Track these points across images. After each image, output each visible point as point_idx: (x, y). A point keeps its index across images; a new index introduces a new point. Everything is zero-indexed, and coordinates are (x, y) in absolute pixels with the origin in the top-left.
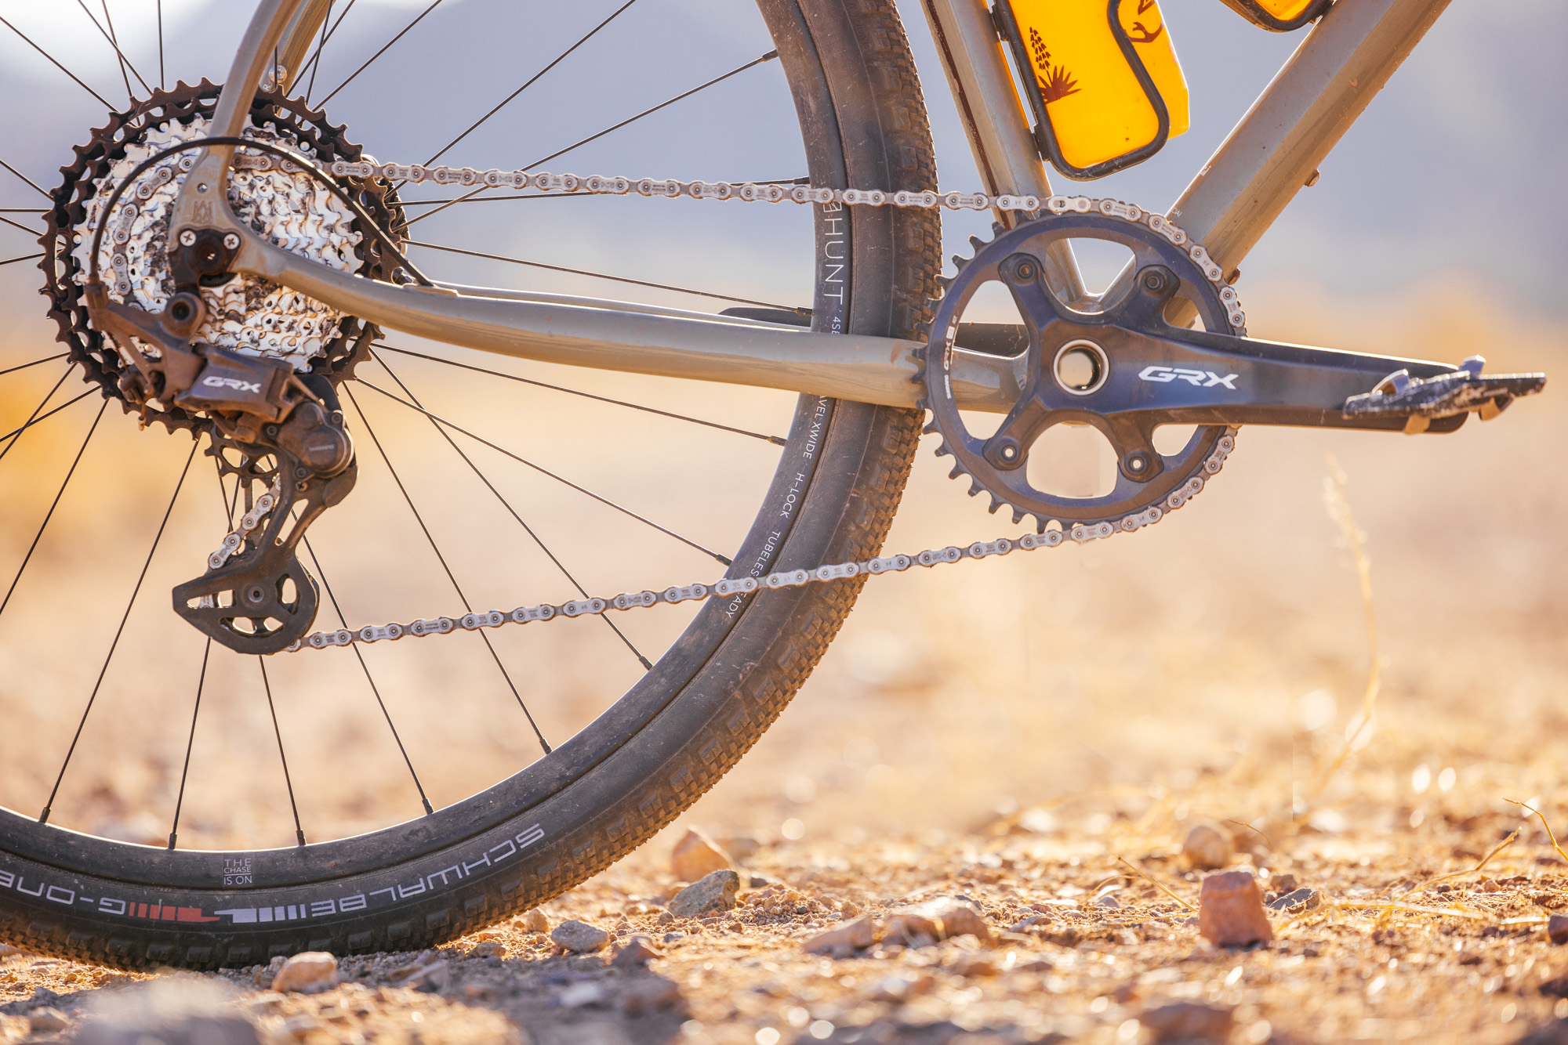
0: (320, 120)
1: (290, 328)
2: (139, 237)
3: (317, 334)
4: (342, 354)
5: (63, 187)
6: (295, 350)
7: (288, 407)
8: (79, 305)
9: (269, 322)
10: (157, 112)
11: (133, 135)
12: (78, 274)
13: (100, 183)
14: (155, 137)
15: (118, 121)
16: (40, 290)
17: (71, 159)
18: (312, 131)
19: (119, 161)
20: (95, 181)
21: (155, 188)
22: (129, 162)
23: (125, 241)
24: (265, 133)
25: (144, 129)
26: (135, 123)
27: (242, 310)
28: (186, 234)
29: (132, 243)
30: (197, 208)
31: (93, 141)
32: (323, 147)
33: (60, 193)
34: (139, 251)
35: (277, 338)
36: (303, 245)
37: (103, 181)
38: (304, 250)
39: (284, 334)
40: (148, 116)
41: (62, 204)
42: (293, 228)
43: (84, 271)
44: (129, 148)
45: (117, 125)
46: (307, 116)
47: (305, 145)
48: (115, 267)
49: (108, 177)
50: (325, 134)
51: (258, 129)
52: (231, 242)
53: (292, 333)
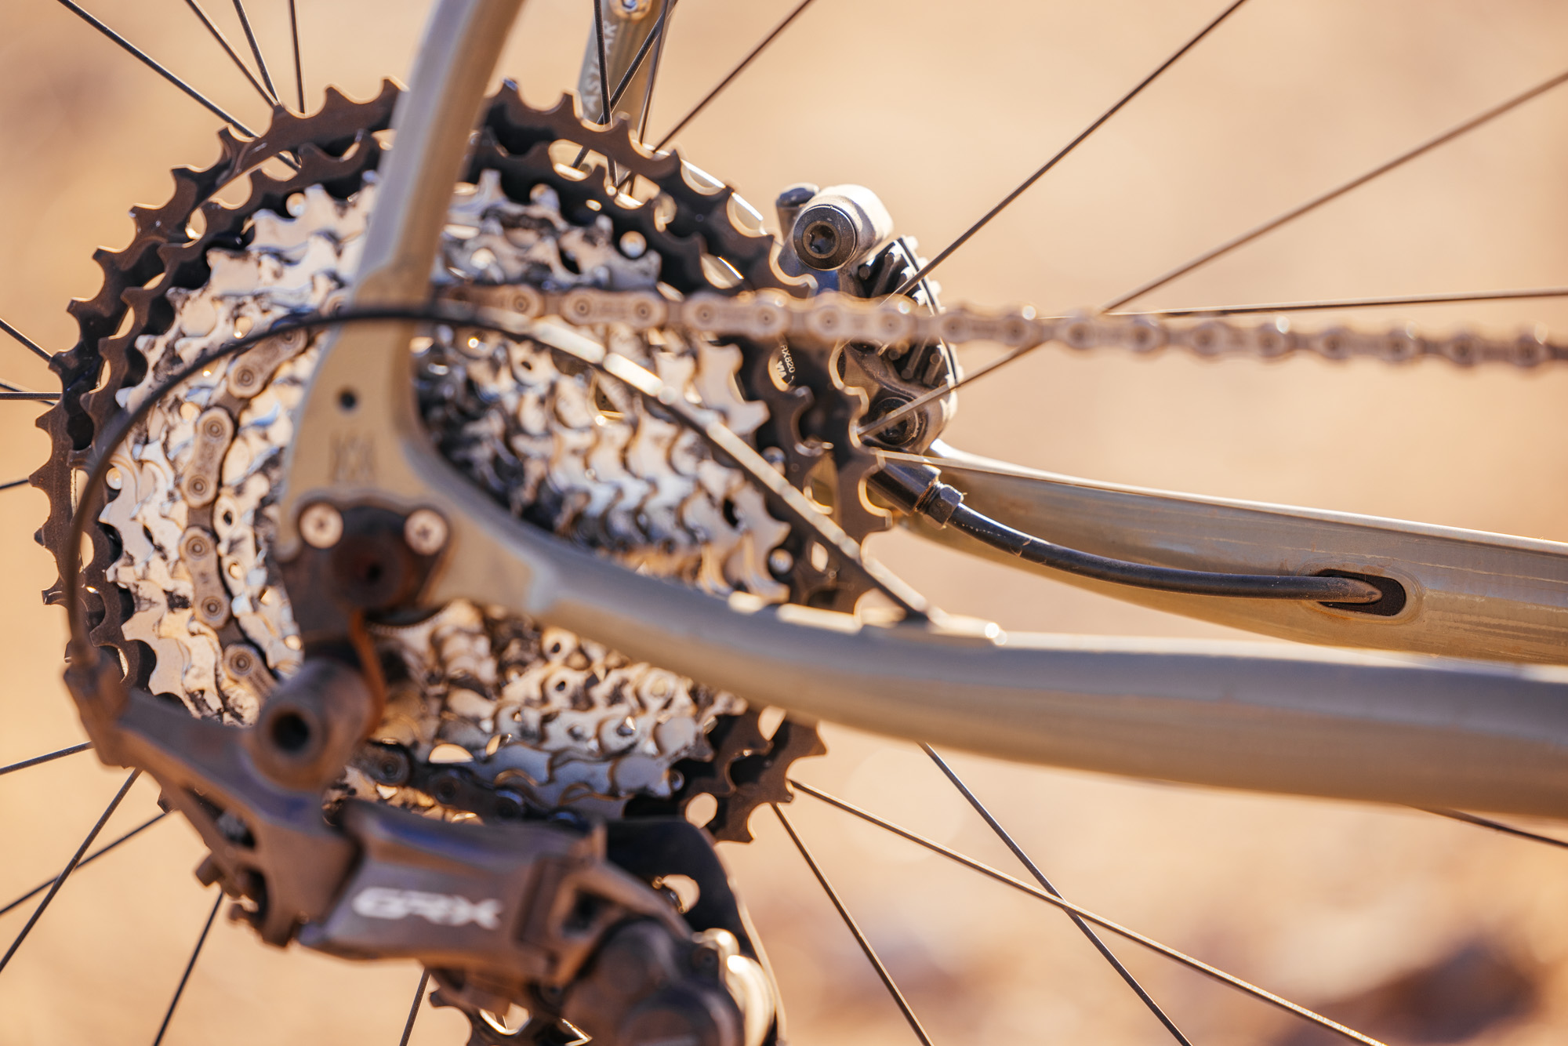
0: (669, 178)
1: (615, 697)
2: (239, 490)
3: (683, 708)
4: (751, 745)
5: (79, 350)
6: (632, 746)
7: (579, 945)
8: (128, 637)
9: (561, 686)
10: (277, 169)
11: (226, 225)
12: (118, 564)
13: (152, 346)
14: (274, 232)
15: (193, 189)
16: (45, 593)
17: (90, 284)
18: (649, 206)
19: (195, 294)
20: (141, 342)
21: (269, 369)
22: (214, 299)
23: (209, 495)
24: (531, 218)
25: (247, 212)
26: (234, 194)
27: (487, 671)
28: (316, 513)
29: (225, 503)
30: (339, 452)
31: (138, 237)
32: (676, 245)
33: (73, 364)
34: (242, 527)
35: (585, 722)
36: (632, 498)
37: (161, 342)
38: (636, 512)
39: (601, 711)
40: (258, 179)
41: (78, 392)
42: (606, 460)
43: (131, 558)
44: (218, 260)
45: (192, 199)
46: (638, 166)
47: (633, 243)
48: (190, 560)
49: (171, 334)
50: (685, 210)
51: (515, 209)
52: (425, 533)
53: (621, 710)
